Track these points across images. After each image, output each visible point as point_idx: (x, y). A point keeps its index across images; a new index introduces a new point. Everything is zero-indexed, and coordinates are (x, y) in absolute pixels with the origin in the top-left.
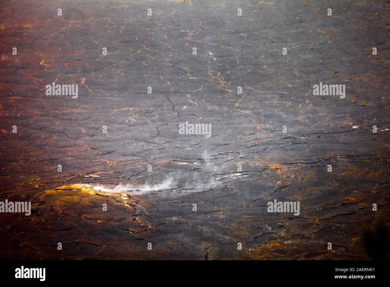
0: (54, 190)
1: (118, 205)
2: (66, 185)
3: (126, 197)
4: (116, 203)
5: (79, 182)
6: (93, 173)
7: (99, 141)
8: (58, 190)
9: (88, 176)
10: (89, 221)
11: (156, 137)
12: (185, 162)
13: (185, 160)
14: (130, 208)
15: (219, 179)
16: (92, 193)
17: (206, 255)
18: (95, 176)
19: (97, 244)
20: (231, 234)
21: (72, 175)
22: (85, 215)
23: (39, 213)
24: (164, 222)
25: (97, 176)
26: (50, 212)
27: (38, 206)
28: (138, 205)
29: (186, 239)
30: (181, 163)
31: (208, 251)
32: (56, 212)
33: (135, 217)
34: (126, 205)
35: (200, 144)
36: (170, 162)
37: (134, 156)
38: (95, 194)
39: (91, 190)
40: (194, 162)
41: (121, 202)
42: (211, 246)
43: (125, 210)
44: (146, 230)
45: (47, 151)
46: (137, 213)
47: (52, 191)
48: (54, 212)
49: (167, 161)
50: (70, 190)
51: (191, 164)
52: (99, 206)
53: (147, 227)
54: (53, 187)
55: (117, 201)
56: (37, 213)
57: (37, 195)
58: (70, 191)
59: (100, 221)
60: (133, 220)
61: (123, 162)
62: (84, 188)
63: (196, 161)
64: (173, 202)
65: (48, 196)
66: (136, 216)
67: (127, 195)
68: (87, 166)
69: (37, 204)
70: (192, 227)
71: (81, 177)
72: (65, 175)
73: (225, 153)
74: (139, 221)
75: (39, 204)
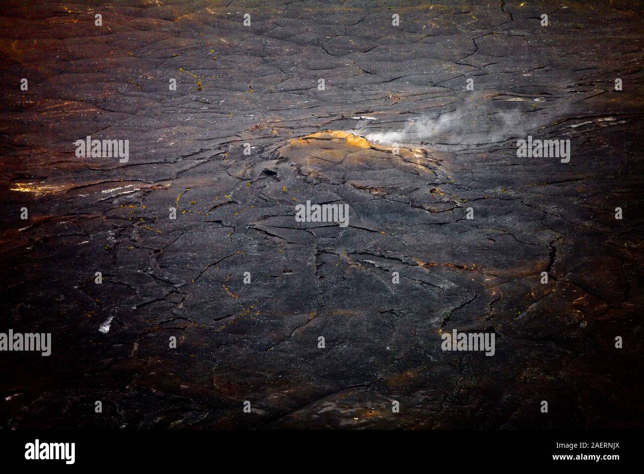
0: (303, 139)
1: (406, 167)
2: (322, 131)
3: (419, 153)
4: (404, 164)
5: (343, 128)
6: (367, 112)
7: (376, 60)
8: (309, 140)
9: (359, 118)
10: (357, 192)
11: (473, 54)
12: (520, 97)
13: (519, 95)
14: (427, 171)
15: (576, 126)
16: (364, 144)
17: (552, 251)
18: (369, 118)
19: (371, 229)
20: (595, 219)
21: (332, 116)
22: (352, 182)
23: (278, 177)
24: (482, 197)
25: (373, 118)
26: (296, 176)
27: (276, 164)
28: (439, 168)
29: (518, 226)
30: (513, 99)
31: (554, 245)
32: (306, 176)
33: (434, 188)
34: (420, 167)
35: (546, 68)
36: (495, 98)
37: (435, 86)
38: (369, 147)
39: (362, 140)
40: (535, 98)
41: (412, 162)
42: (560, 238)
43: (418, 174)
44: (453, 209)
45: (292, 75)
46: (437, 180)
47: (299, 141)
48: (303, 175)
49: (490, 94)
50: (329, 139)
51: (529, 101)
52: (375, 168)
53: (454, 204)
54: (302, 134)
55: (405, 161)
56: (275, 176)
57: (275, 147)
58: (328, 141)
59: (377, 193)
60: (431, 191)
61: (416, 95)
62: (351, 137)
63: (539, 96)
64: (498, 163)
65: (293, 148)
66: (436, 185)
67: (422, 149)
68: (357, 101)
69: (274, 161)
70: (528, 206)
71: (347, 119)
72: (321, 116)
73: (588, 84)
74: (442, 194)
75: (278, 161)
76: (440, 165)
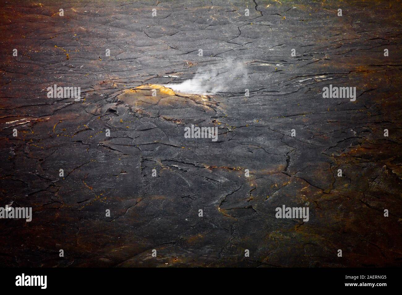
0: (133, 90)
1: (197, 107)
2: (144, 85)
3: (205, 98)
4: (196, 105)
5: (157, 83)
6: (173, 73)
7: (179, 41)
8: (136, 90)
9: (168, 76)
10: (167, 122)
11: (238, 37)
12: (267, 63)
13: (267, 62)
14: (210, 109)
15: (302, 81)
16: (171, 93)
17: (287, 159)
18: (174, 76)
19: (176, 146)
20: (314, 139)
21: (151, 75)
22: (164, 116)
23: (117, 113)
24: (244, 125)
25: (176, 77)
26: (128, 113)
27: (116, 105)
28: (218, 107)
29: (267, 143)
30: (263, 65)
31: (289, 154)
32: (135, 112)
33: (215, 119)
34: (206, 107)
35: (283, 45)
36: (252, 64)
37: (214, 56)
38: (174, 94)
39: (170, 90)
40: (277, 64)
41: (201, 104)
42: (293, 150)
43: (205, 111)
44: (226, 133)
45: (126, 50)
46: (217, 115)
47: (130, 91)
48: (133, 112)
49: (249, 62)
50: (149, 90)
51: (273, 66)
52: (178, 107)
53: (227, 129)
54: (132, 87)
55: (197, 103)
56: (115, 113)
57: (115, 94)
58: (148, 91)
59: (179, 123)
60: (213, 122)
61: (203, 62)
62: (163, 89)
63: (279, 62)
64: (254, 104)
65: (126, 95)
66: (216, 118)
67: (207, 96)
68: (167, 66)
69: (115, 103)
70: (273, 130)
71: (160, 77)
72: (144, 75)
73: (309, 55)
74: (219, 123)
75: (117, 103)
76: (218, 105)
